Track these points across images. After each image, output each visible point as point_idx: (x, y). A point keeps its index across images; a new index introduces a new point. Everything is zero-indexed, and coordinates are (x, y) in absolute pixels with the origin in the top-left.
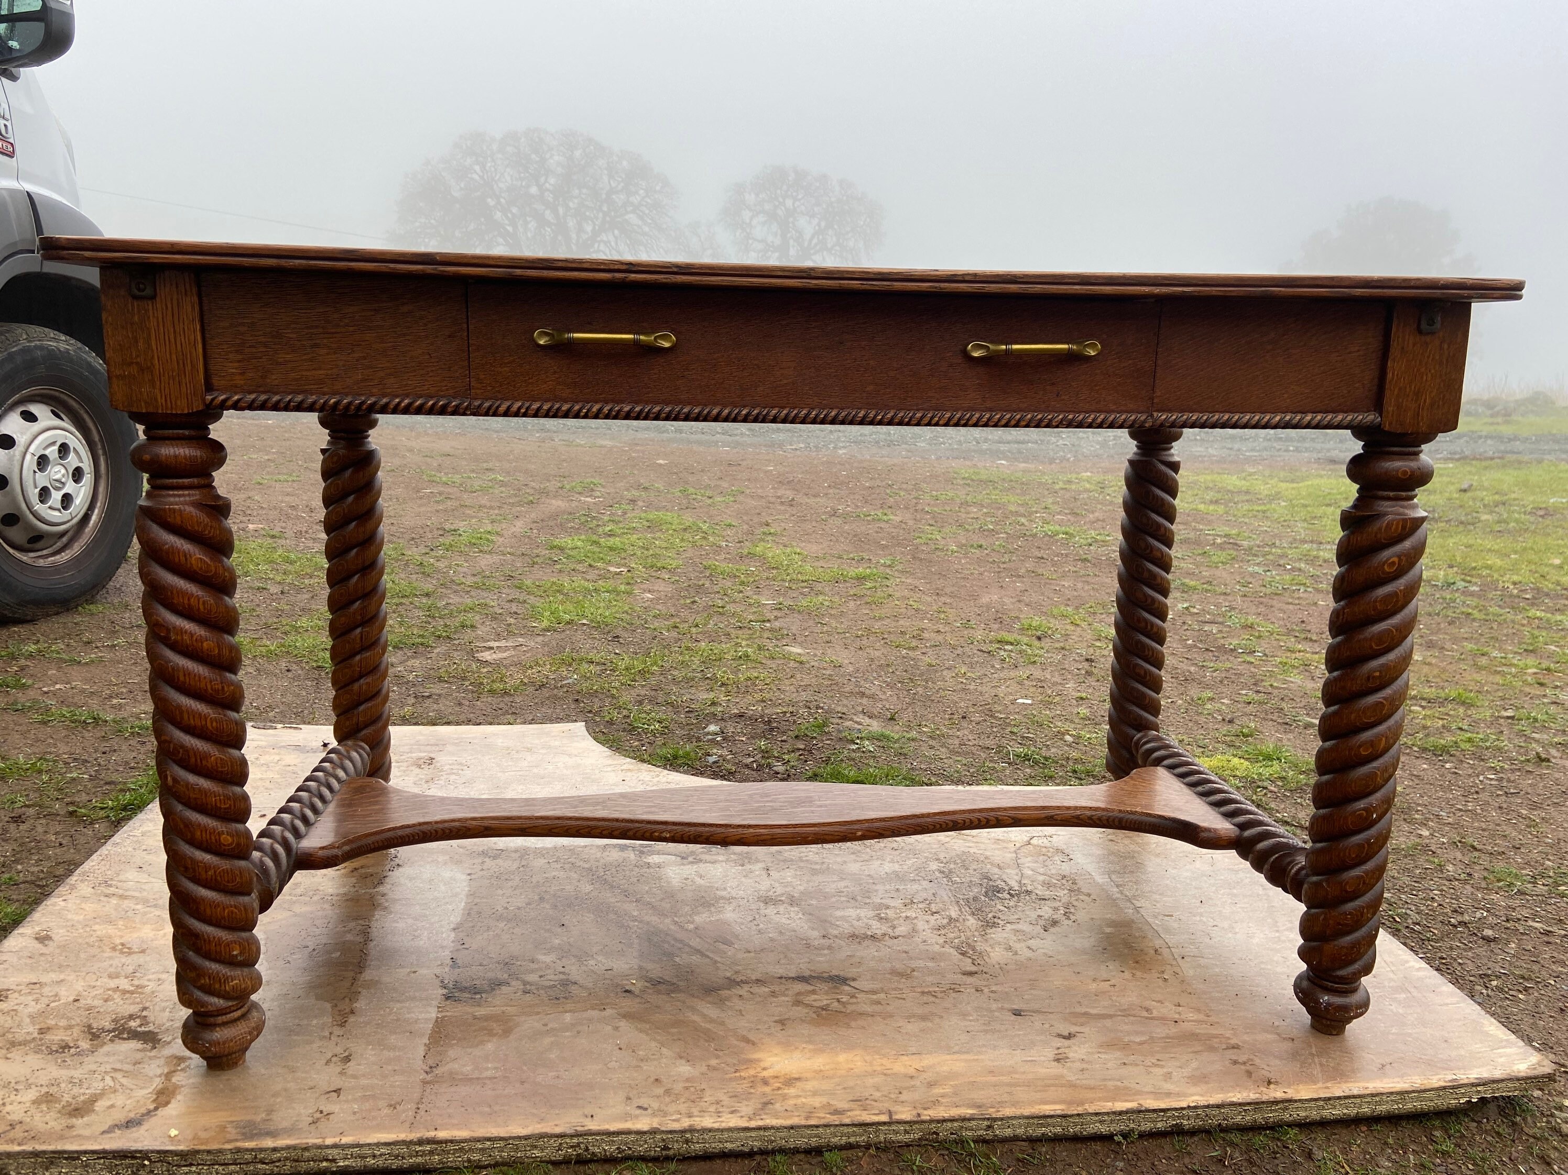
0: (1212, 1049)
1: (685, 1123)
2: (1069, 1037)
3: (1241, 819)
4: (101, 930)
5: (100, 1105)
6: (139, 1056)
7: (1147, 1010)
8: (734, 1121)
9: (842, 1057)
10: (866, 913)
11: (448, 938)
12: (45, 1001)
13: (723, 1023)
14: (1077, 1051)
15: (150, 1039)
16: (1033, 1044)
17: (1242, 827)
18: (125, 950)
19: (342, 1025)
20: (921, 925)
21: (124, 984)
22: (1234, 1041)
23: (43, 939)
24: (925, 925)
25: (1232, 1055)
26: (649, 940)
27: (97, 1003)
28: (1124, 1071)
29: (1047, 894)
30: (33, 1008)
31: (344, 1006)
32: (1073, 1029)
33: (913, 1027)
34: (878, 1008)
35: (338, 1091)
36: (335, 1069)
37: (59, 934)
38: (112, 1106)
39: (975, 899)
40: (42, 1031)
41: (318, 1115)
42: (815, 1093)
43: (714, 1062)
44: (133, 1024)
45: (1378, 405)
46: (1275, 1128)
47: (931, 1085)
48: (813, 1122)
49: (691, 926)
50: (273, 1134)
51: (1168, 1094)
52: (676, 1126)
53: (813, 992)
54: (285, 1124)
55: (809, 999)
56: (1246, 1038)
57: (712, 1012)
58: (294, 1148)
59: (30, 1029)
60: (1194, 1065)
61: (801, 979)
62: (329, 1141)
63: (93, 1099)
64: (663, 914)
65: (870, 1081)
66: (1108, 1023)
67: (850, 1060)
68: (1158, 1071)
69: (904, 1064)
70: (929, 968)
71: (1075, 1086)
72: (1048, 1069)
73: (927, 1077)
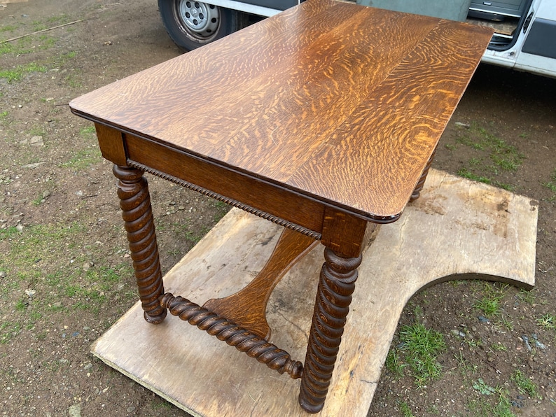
2: (208, 267)
7: (201, 290)
14: (203, 266)
16: (213, 260)
28: (189, 268)
32: (209, 271)
33: (237, 245)
34: (248, 244)
42: (231, 221)
47: (218, 237)
51: (177, 269)
53: (264, 237)
55: (262, 235)
60: (178, 281)
66: (205, 278)
67: (236, 230)
68: (184, 273)
69: (226, 236)
70: (255, 261)
71: (195, 257)
72: (203, 257)
73: (220, 237)
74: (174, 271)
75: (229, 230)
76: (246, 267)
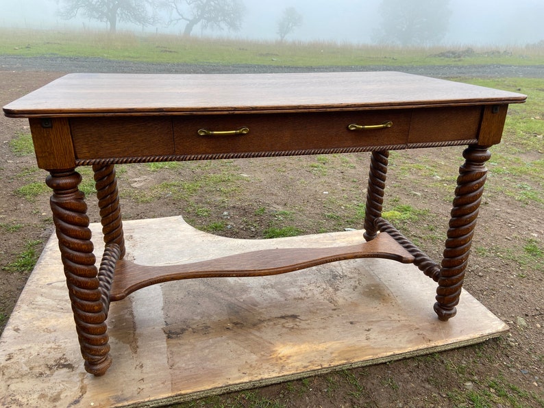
0: (411, 330)
1: (259, 377)
2: (369, 330)
3: (415, 253)
4: (37, 323)
5: (62, 396)
6: (69, 374)
7: (390, 317)
8: (274, 375)
9: (302, 346)
10: (297, 289)
11: (161, 313)
12: (27, 356)
13: (261, 338)
14: (373, 335)
15: (70, 366)
16: (359, 334)
17: (416, 256)
18: (48, 331)
19: (136, 352)
20: (315, 292)
21: (53, 345)
22: (417, 326)
23: (17, 330)
24: (317, 291)
25: (417, 332)
26: (230, 307)
27: (46, 354)
28: (387, 341)
29: (351, 276)
30: (24, 360)
31: (133, 344)
32: (369, 327)
33: (321, 332)
34: (309, 326)
35: (142, 379)
36: (139, 370)
37: (22, 327)
38: (67, 396)
39: (330, 280)
40: (31, 369)
41: (139, 390)
42: (297, 361)
43: (262, 353)
44: (62, 361)
45: (477, 137)
46: (432, 354)
47: (331, 353)
48: (298, 372)
49: (242, 300)
50: (126, 400)
51: (401, 348)
52: (257, 379)
53: (287, 322)
54: (129, 395)
55: (287, 325)
56: (421, 325)
57: (258, 334)
58: (135, 404)
59: (25, 369)
60: (407, 336)
61: (282, 317)
62: (146, 400)
63: (59, 394)
64: (231, 296)
65: (313, 354)
66: (379, 324)
67: (305, 347)
68: (397, 340)
69: (321, 347)
70: (321, 309)
71: (374, 348)
72: (365, 343)
73: (330, 350)
74: (405, 348)
75: (313, 351)
76: (335, 310)
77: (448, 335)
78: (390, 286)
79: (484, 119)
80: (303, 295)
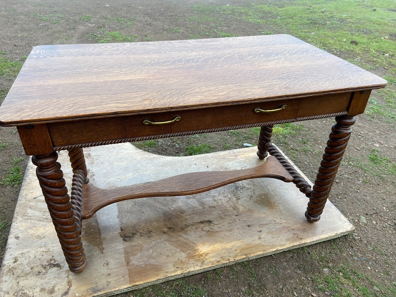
0: (289, 231)
1: (188, 270)
2: (260, 232)
4: (31, 232)
5: (56, 289)
6: (58, 272)
7: (275, 221)
8: (198, 268)
9: (216, 245)
10: (211, 199)
11: (117, 220)
12: (27, 258)
13: (188, 239)
14: (263, 235)
15: (58, 265)
16: (253, 234)
17: (295, 177)
18: (39, 237)
19: (102, 253)
20: (224, 201)
21: (43, 249)
22: (293, 228)
23: (17, 238)
25: (293, 232)
26: (165, 215)
27: (40, 257)
28: (273, 240)
29: (248, 187)
30: (25, 262)
31: (100, 246)
32: (261, 229)
33: (228, 234)
34: (220, 229)
35: (109, 274)
36: (106, 267)
37: (20, 235)
38: (59, 289)
39: (233, 191)
40: (32, 268)
41: (108, 283)
42: (213, 257)
43: (189, 251)
44: (52, 262)
45: (347, 110)
46: (303, 248)
47: (235, 250)
48: (214, 265)
49: (173, 209)
50: (99, 290)
51: (282, 245)
52: (186, 272)
53: (205, 226)
54: (101, 287)
55: (204, 228)
56: (295, 226)
57: (185, 236)
58: (106, 293)
59: (28, 269)
60: (286, 236)
61: (202, 222)
62: (113, 290)
63: (53, 288)
64: (165, 206)
65: (223, 252)
66: (267, 226)
67: (218, 246)
68: (279, 239)
69: (229, 246)
70: (228, 215)
71: (264, 246)
72: (258, 242)
73: (234, 248)
74: (285, 245)
75: (223, 249)
76: (237, 215)
77: (314, 234)
78: (275, 195)
79: (354, 98)
80: (215, 204)
